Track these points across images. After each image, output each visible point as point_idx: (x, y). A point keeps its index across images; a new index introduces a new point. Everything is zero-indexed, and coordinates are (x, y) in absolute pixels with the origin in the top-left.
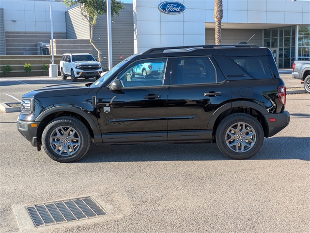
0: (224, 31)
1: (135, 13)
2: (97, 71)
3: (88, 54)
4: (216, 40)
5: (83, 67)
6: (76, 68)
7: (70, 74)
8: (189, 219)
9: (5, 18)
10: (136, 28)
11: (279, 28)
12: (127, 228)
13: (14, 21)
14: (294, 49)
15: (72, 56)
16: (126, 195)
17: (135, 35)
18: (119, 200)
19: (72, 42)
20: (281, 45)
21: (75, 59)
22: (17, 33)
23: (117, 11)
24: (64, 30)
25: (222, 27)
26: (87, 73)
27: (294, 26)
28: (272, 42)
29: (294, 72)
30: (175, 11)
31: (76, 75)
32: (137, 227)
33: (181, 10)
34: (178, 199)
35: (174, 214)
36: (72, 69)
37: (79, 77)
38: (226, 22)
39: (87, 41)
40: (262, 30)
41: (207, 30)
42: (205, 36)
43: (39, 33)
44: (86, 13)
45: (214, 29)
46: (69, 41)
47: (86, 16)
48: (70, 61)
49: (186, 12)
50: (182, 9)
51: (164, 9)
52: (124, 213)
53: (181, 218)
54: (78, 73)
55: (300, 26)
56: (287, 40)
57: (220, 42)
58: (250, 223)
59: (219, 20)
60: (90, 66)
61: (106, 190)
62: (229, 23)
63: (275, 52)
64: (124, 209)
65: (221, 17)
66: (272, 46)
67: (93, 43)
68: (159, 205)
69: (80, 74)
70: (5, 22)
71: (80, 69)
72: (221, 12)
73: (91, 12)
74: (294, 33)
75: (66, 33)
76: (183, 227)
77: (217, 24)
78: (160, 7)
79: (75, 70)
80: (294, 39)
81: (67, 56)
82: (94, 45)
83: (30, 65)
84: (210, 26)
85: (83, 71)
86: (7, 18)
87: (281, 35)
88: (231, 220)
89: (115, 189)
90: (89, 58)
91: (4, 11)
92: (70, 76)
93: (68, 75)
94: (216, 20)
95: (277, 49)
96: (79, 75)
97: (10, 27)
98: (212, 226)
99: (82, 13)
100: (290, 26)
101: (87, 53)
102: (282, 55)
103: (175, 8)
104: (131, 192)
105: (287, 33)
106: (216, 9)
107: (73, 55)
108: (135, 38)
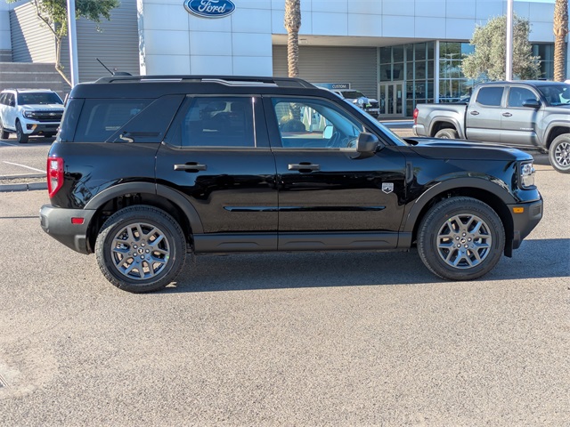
0: (303, 51)
1: (141, 15)
3: (49, 91)
4: (290, 65)
5: (40, 116)
6: (26, 117)
7: (14, 128)
8: (152, 390)
10: (143, 43)
11: (406, 45)
12: (32, 411)
14: (431, 84)
15: (18, 94)
16: (52, 351)
17: (141, 58)
18: (35, 361)
19: (21, 69)
20: (409, 76)
21: (23, 100)
23: (105, 10)
24: (8, 47)
25: (300, 42)
26: (47, 126)
27: (432, 43)
28: (394, 71)
29: (416, 124)
30: (216, 13)
31: (26, 131)
32: (51, 407)
33: (227, 11)
34: (145, 355)
35: (127, 382)
36: (18, 120)
37: (31, 134)
38: (310, 33)
39: (51, 67)
40: (376, 48)
41: (275, 47)
42: (271, 58)
44: (45, 15)
45: (285, 47)
46: (16, 66)
47: (46, 20)
48: (13, 104)
49: (235, 13)
50: (228, 8)
51: (195, 8)
52: (37, 383)
53: (138, 389)
54: (29, 127)
55: (442, 41)
56: (421, 67)
57: (296, 69)
58: (257, 393)
59: (294, 31)
60: (51, 114)
61: (18, 344)
62: (316, 36)
63: (399, 88)
64: (39, 376)
65: (298, 24)
66: (394, 77)
67: (61, 70)
68: (108, 366)
69: (34, 128)
71: (33, 118)
72: (297, 14)
73: (56, 13)
74: (432, 55)
75: (12, 52)
76: (136, 405)
77: (290, 36)
78: (187, 4)
79: (24, 122)
80: (432, 65)
81: (9, 95)
82: (64, 73)
84: (280, 40)
85: (39, 123)
87: (410, 58)
88: (226, 390)
89: (35, 340)
90: (52, 98)
92: (15, 132)
93: (12, 131)
94: (288, 29)
95: (403, 84)
96: (31, 131)
98: (190, 399)
99: (39, 15)
100: (425, 43)
101: (47, 88)
102: (412, 94)
103: (215, 8)
104: (63, 346)
105: (420, 55)
106: (288, 9)
107: (20, 92)
108: (141, 61)
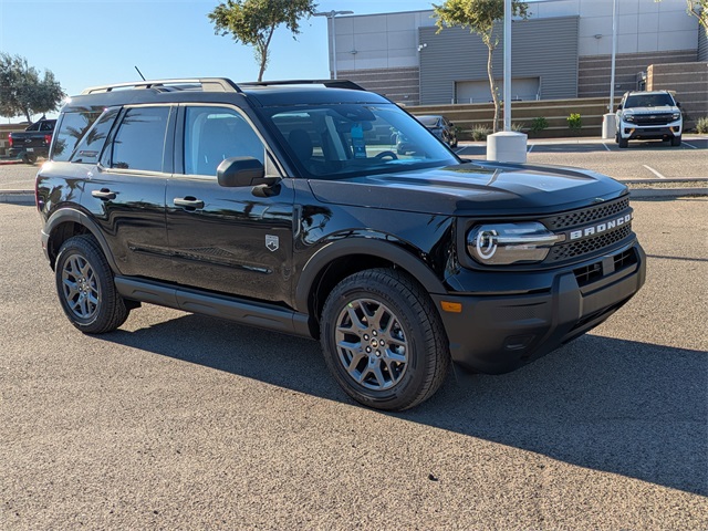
2: (668, 125)
5: (638, 119)
6: (626, 121)
9: (581, 34)
13: (598, 37)
19: (687, 69)
22: (601, 58)
26: (646, 130)
31: (624, 135)
43: (644, 55)
54: (628, 131)
60: (652, 117)
69: (632, 132)
70: (581, 40)
71: (632, 122)
75: (698, 51)
79: (623, 126)
83: (578, 116)
85: (637, 126)
86: (586, 31)
91: (581, 21)
96: (628, 135)
97: (589, 49)
